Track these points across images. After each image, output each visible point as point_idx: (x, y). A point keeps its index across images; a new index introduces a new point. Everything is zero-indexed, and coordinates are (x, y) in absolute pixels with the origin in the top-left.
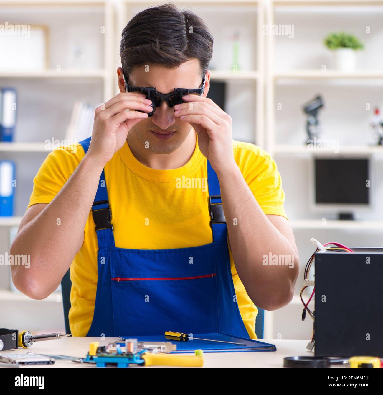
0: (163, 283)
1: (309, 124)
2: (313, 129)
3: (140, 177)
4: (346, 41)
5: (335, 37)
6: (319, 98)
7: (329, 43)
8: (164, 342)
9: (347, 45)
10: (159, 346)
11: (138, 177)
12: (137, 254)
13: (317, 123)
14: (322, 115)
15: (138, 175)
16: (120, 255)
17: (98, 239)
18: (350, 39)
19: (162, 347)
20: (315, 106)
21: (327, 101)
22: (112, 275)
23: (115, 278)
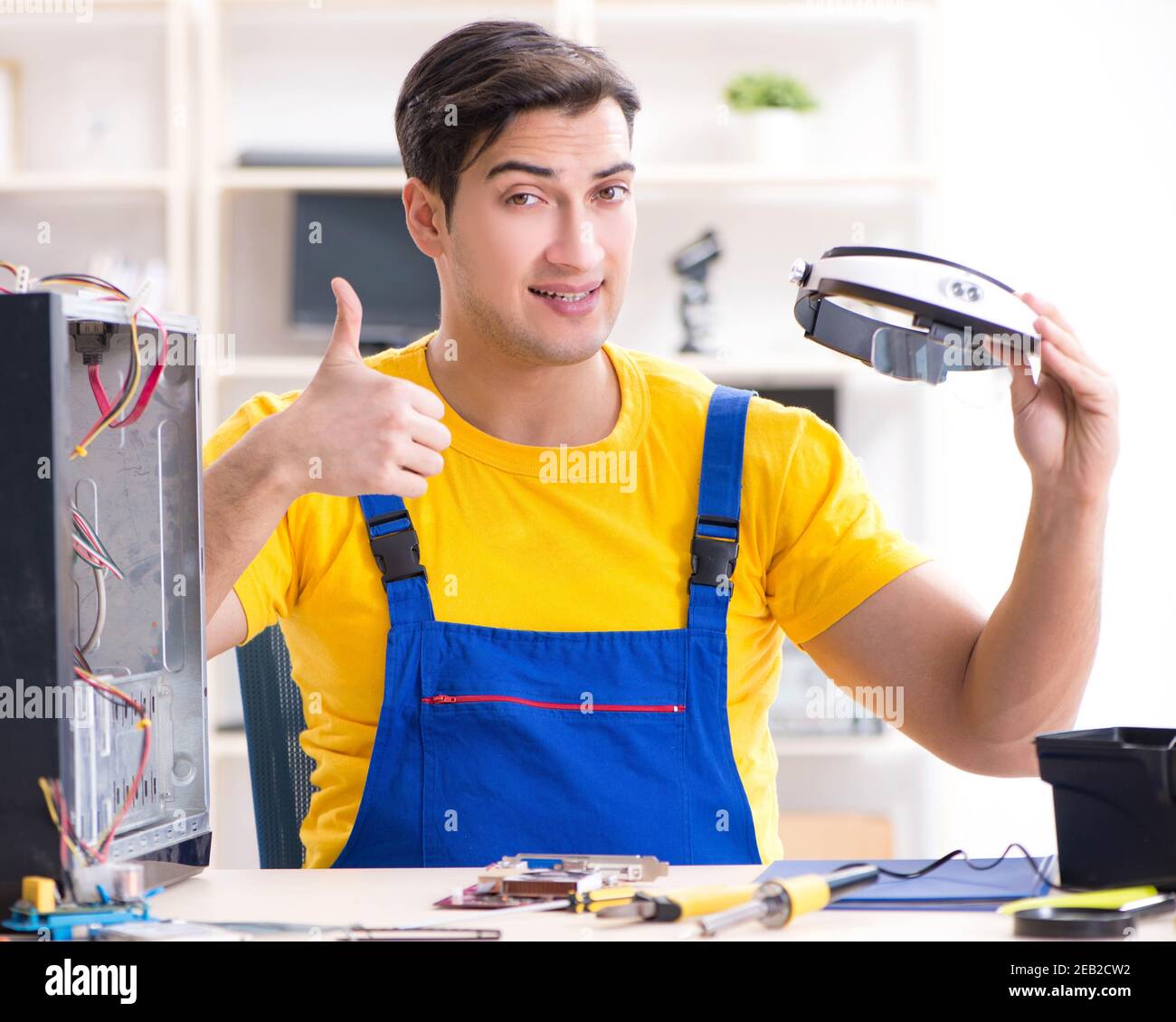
0: (552, 715)
1: (685, 301)
2: (696, 314)
3: (483, 464)
4: (777, 92)
5: (749, 81)
6: (709, 236)
7: (734, 97)
8: (638, 857)
9: (779, 101)
10: (623, 866)
11: (477, 463)
12: (489, 639)
13: (705, 300)
14: (719, 277)
15: (475, 459)
16: (448, 640)
17: (390, 602)
18: (789, 88)
19: (631, 868)
20: (699, 255)
21: (731, 242)
22: (423, 689)
23: (432, 698)
